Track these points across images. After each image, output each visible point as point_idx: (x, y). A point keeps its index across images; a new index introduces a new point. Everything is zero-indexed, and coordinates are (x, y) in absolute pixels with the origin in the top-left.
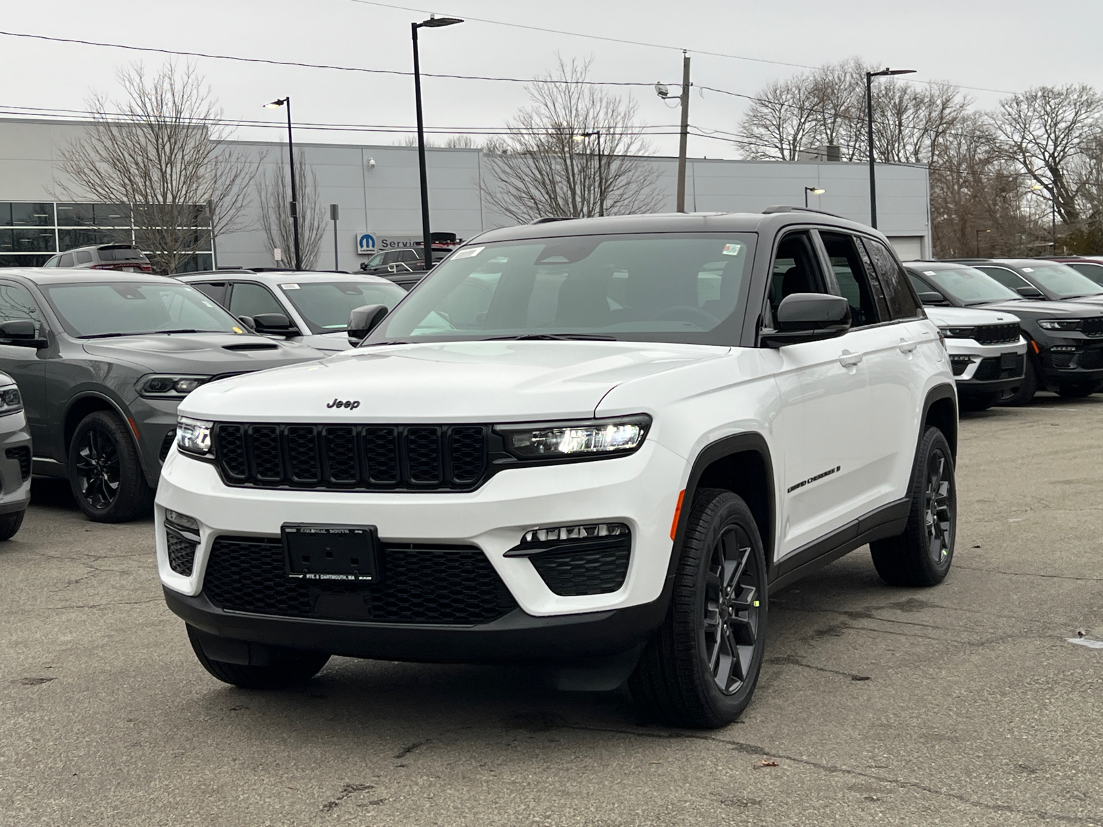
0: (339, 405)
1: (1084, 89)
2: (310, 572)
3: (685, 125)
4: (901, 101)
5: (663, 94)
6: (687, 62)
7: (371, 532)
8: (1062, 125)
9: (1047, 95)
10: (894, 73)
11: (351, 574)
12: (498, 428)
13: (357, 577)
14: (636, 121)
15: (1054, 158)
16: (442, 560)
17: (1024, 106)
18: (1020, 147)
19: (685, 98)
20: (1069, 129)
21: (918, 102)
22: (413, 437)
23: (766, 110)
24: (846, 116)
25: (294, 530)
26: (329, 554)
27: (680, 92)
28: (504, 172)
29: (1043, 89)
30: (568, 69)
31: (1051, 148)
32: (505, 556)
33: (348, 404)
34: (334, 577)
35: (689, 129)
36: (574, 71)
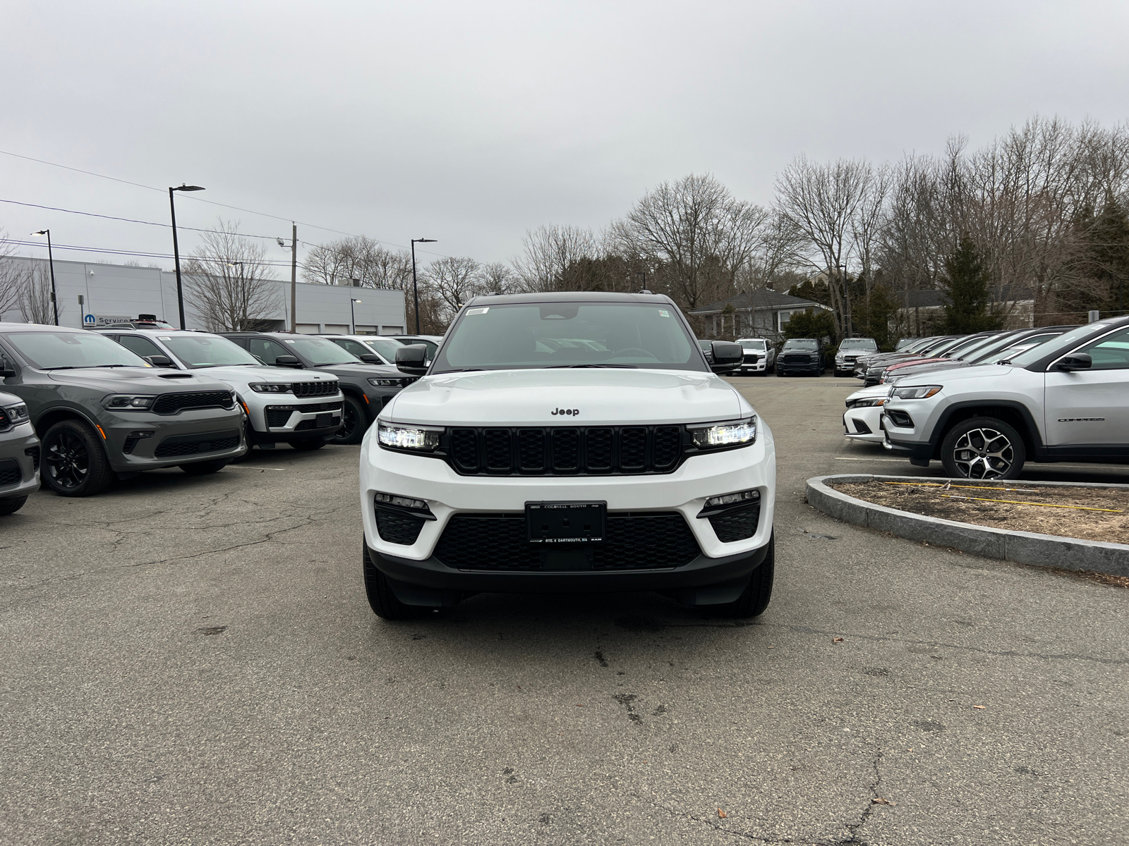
0: (562, 412)
1: (470, 260)
2: (548, 538)
3: (294, 262)
4: (386, 259)
5: (281, 244)
6: (295, 228)
7: (603, 505)
8: (460, 277)
9: (453, 261)
10: (426, 241)
11: (585, 537)
12: (688, 427)
13: (589, 540)
14: (267, 257)
15: (457, 292)
16: (653, 523)
17: (442, 266)
18: (441, 286)
19: (294, 247)
20: (464, 278)
21: (394, 260)
22: (626, 435)
23: (317, 259)
24: (358, 264)
25: (539, 507)
26: (566, 524)
27: (291, 244)
28: (189, 281)
29: (451, 259)
30: (226, 227)
31: (455, 286)
32: (697, 518)
33: (569, 412)
34: (569, 540)
35: (297, 264)
36: (230, 228)
